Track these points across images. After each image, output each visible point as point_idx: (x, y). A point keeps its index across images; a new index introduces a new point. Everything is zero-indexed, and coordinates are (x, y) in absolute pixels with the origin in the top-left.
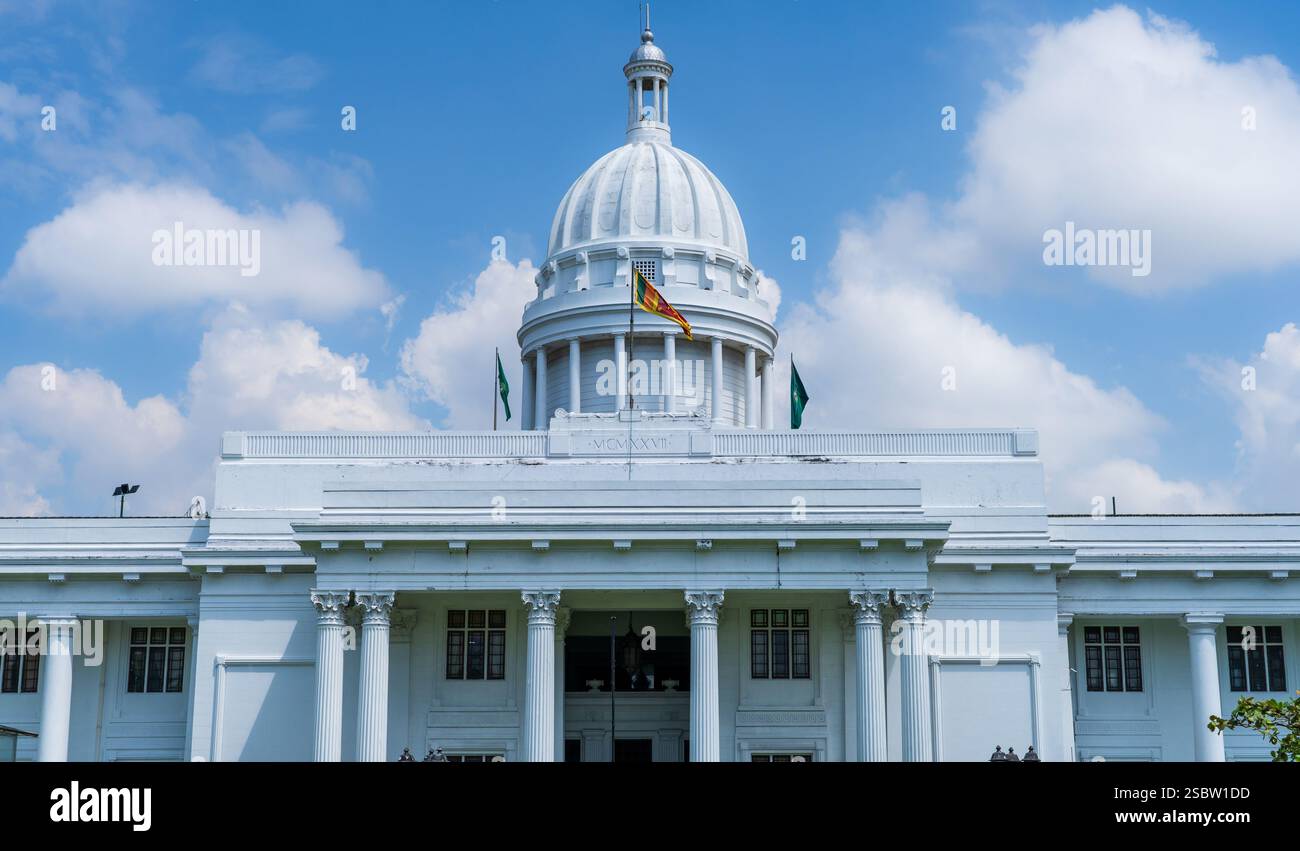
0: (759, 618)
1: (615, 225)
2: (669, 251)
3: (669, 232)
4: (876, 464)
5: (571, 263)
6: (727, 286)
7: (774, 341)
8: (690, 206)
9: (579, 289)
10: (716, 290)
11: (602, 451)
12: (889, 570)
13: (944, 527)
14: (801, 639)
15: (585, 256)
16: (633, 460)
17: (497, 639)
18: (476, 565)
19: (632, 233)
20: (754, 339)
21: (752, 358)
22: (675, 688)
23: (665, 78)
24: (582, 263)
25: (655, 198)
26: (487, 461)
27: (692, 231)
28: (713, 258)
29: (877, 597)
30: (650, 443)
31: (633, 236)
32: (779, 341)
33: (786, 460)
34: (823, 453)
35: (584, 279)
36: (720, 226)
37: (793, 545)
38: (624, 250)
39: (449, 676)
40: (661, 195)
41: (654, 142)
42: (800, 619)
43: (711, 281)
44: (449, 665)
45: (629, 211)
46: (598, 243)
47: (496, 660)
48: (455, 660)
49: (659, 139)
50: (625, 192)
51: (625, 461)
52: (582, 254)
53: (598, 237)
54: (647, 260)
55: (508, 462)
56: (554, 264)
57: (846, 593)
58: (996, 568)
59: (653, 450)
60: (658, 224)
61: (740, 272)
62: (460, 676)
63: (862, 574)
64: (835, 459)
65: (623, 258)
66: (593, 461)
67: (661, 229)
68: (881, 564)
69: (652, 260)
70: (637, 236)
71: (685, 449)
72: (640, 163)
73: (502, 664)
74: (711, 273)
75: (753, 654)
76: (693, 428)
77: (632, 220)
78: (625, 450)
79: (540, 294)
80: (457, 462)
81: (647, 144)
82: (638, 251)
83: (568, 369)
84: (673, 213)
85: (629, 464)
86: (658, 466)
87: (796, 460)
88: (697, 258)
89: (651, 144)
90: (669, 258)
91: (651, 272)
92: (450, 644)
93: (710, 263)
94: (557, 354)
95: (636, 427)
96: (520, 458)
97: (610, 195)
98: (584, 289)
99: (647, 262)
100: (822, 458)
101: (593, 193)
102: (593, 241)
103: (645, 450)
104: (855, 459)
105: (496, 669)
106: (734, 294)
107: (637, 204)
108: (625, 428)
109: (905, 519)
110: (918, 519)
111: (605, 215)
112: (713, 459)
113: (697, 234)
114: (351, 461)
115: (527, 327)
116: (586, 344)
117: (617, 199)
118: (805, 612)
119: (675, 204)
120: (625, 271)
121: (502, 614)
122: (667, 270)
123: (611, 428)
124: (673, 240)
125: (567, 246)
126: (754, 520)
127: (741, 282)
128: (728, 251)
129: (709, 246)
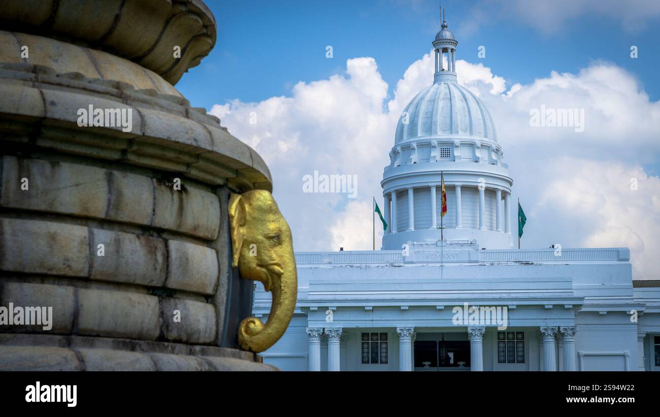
0: (502, 336)
1: (430, 128)
2: (457, 142)
3: (457, 132)
4: (555, 265)
5: (407, 148)
6: (487, 158)
7: (511, 184)
8: (467, 118)
9: (413, 163)
10: (481, 162)
11: (429, 260)
12: (557, 318)
13: (582, 299)
14: (520, 345)
15: (415, 145)
16: (443, 264)
17: (384, 346)
18: (376, 316)
19: (439, 133)
20: (500, 185)
21: (499, 194)
22: (464, 365)
23: (453, 47)
24: (413, 149)
25: (449, 115)
26: (377, 265)
27: (468, 132)
28: (479, 146)
29: (553, 329)
30: (451, 256)
31: (439, 135)
32: (513, 184)
33: (515, 264)
34: (530, 260)
35: (415, 157)
36: (482, 126)
37: (515, 307)
38: (435, 143)
39: (363, 362)
40: (453, 114)
41: (449, 83)
42: (520, 336)
43: (478, 158)
44: (363, 357)
45: (437, 121)
46: (421, 139)
47: (384, 355)
48: (365, 355)
49: (451, 81)
50: (434, 112)
51: (440, 264)
52: (414, 144)
53: (421, 135)
54: (446, 147)
55: (387, 266)
56: (399, 149)
57: (539, 327)
58: (609, 313)
59: (452, 259)
60: (451, 128)
61: (493, 151)
62: (368, 362)
63: (546, 319)
64: (535, 263)
65: (434, 147)
66: (425, 264)
67: (453, 131)
68: (554, 315)
69: (448, 147)
70: (441, 135)
71: (467, 259)
72: (442, 96)
73: (387, 357)
74: (478, 153)
75: (499, 352)
76: (470, 249)
77: (438, 127)
78: (439, 260)
79: (392, 164)
80: (364, 266)
81: (445, 84)
82: (441, 143)
83: (407, 201)
84: (459, 124)
85: (441, 266)
86: (454, 267)
87: (518, 264)
88: (472, 145)
89: (448, 84)
90: (457, 147)
91: (448, 153)
92: (363, 348)
93: (478, 148)
94: (402, 194)
95: (445, 249)
96: (392, 264)
97: (427, 113)
98: (415, 163)
99: (447, 149)
100: (530, 263)
101: (418, 112)
102: (419, 137)
103: (448, 260)
104: (545, 263)
105: (383, 359)
106: (489, 163)
107: (440, 118)
108: (439, 250)
109: (565, 295)
110: (571, 295)
111: (424, 124)
112: (480, 263)
113: (471, 133)
114: (316, 266)
115: (386, 180)
116: (417, 190)
117: (430, 115)
118: (522, 333)
119: (460, 118)
120: (436, 153)
121: (386, 334)
122: (457, 153)
123: (433, 249)
124: (460, 137)
125: (406, 139)
126: (498, 296)
127: (494, 156)
128: (487, 141)
129: (477, 139)
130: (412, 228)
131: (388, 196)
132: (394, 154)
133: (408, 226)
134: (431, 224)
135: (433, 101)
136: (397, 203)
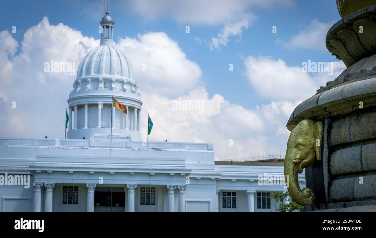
0: (143, 190)
1: (98, 71)
2: (114, 80)
3: (114, 74)
4: (173, 151)
5: (85, 81)
6: (130, 90)
7: (141, 104)
8: (120, 66)
9: (88, 90)
10: (127, 92)
11: (104, 146)
12: (177, 180)
13: (190, 170)
14: (153, 195)
15: (89, 80)
16: (112, 148)
17: (76, 194)
18: (75, 177)
19: (103, 74)
20: (136, 105)
21: (136, 110)
22: (119, 206)
23: (112, 26)
24: (89, 82)
25: (110, 64)
26: (74, 147)
27: (120, 74)
28: (126, 82)
29: (174, 187)
30: (116, 144)
31: (103, 75)
32: (143, 104)
33: (152, 150)
34: (160, 148)
35: (89, 87)
36: (128, 72)
37: (154, 174)
38: (101, 79)
39: (63, 203)
40: (112, 63)
41: (109, 45)
42: (153, 190)
43: (125, 89)
44: (63, 200)
45: (103, 67)
46: (93, 76)
47: (75, 199)
48: (65, 199)
49: (110, 44)
50: (101, 62)
51: (109, 149)
52: (89, 79)
53: (93, 74)
54: (107, 82)
55: (79, 148)
56: (80, 81)
57: (166, 186)
58: (202, 178)
59: (117, 146)
60: (111, 71)
61: (133, 86)
62: (66, 203)
63: (170, 181)
64: (163, 149)
65: (101, 81)
66: (101, 148)
67: (112, 73)
68: (175, 179)
69: (109, 82)
70: (104, 75)
71: (125, 146)
72: (105, 53)
73: (77, 200)
74: (125, 87)
75: (141, 199)
76: (127, 140)
77: (103, 70)
78: (110, 146)
79: (75, 90)
80: (66, 148)
81: (107, 46)
82: (105, 80)
83: (84, 111)
84: (115, 68)
85: (111, 149)
86: (118, 150)
87: (153, 150)
88: (122, 82)
89: (108, 46)
90: (114, 82)
91: (109, 85)
92: (64, 195)
93: (125, 83)
94: (81, 107)
95: (113, 140)
96: (82, 147)
97: (97, 62)
98: (89, 90)
99: (108, 83)
100: (160, 149)
101: (92, 61)
102: (92, 75)
103: (115, 146)
104: (168, 150)
105: (75, 201)
106: (131, 92)
107: (105, 65)
108: (110, 140)
109: (181, 168)
110: (184, 168)
111: (95, 68)
112: (132, 149)
113: (122, 75)
114: (37, 147)
115: (71, 99)
116: (90, 106)
117: (99, 63)
118: (154, 188)
119: (116, 66)
120: (101, 85)
121: (77, 187)
122: (113, 86)
123: (106, 140)
124: (115, 77)
125: (84, 76)
126: (144, 167)
127: (133, 89)
128: (131, 80)
129: (125, 78)
130: (86, 127)
131: (72, 108)
132: (76, 84)
133: (84, 126)
134: (97, 125)
135: (101, 55)
136: (78, 112)
